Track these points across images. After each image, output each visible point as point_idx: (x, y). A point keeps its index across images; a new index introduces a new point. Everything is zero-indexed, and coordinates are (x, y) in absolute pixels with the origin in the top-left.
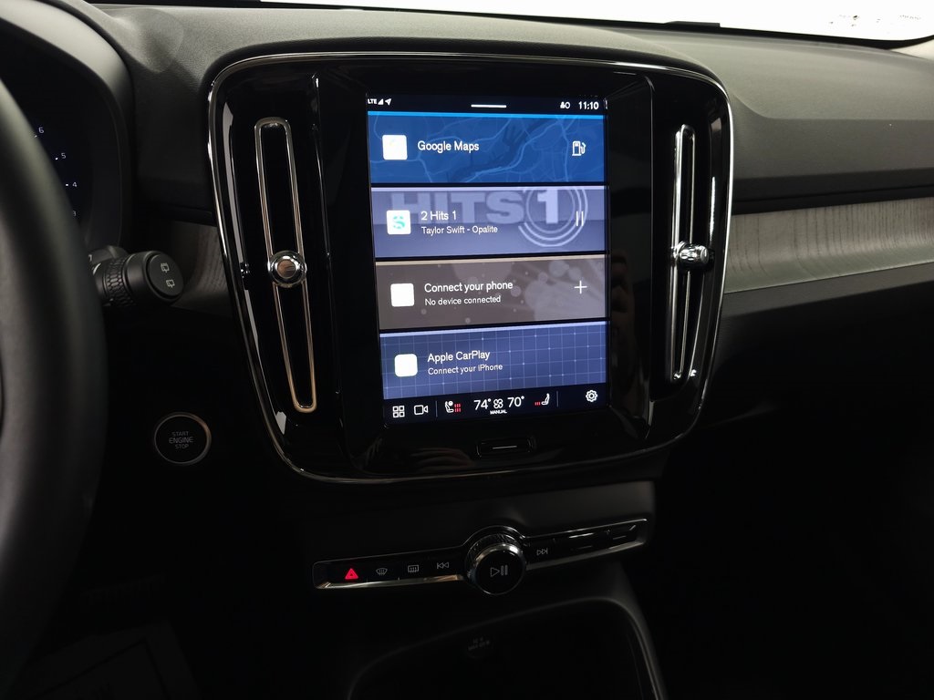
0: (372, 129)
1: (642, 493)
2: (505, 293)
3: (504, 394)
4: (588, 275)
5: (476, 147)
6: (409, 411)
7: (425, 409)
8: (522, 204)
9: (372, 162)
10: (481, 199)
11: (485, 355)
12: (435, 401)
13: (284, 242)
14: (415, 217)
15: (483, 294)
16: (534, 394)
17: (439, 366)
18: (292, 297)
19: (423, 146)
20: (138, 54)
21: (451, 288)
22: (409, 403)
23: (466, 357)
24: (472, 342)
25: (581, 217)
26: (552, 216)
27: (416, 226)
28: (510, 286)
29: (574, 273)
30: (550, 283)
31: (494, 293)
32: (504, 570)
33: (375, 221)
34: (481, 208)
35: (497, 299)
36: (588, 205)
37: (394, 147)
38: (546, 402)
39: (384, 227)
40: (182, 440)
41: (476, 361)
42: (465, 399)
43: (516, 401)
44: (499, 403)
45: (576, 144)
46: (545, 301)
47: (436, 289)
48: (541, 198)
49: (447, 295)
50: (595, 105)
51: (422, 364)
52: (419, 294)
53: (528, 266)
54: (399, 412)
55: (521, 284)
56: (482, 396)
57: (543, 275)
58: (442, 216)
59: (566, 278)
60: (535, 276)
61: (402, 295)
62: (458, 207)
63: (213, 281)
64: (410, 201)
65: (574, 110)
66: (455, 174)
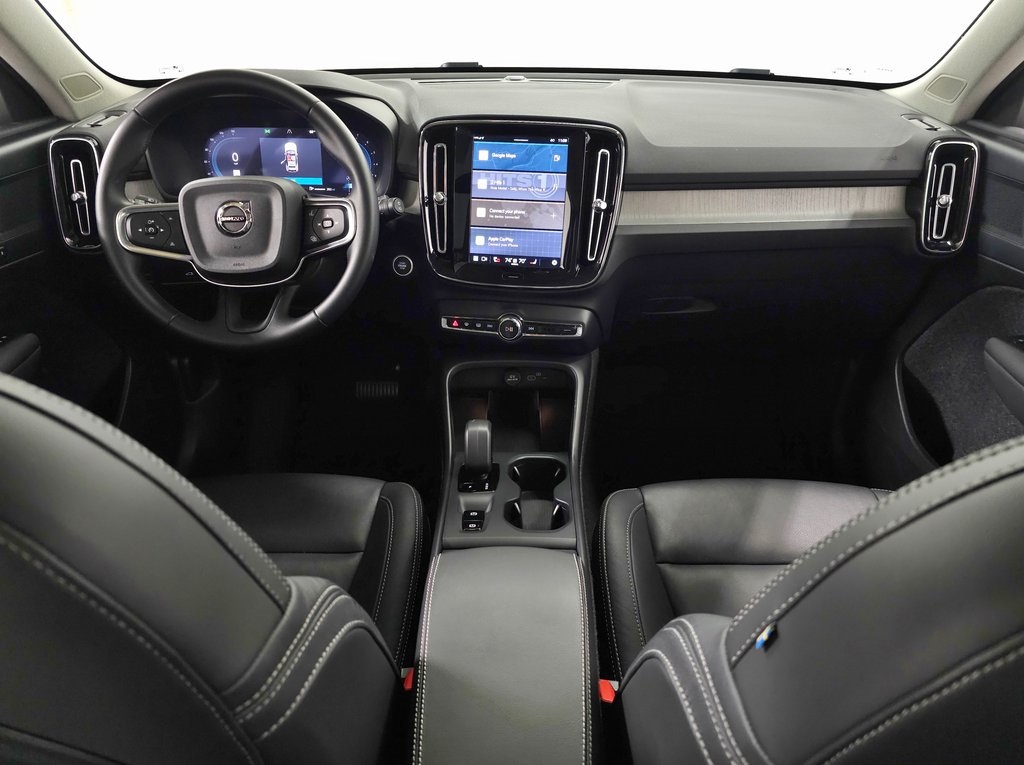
0: (475, 148)
1: (585, 316)
2: (521, 215)
3: (518, 257)
4: (557, 210)
5: (514, 156)
6: (480, 259)
7: (486, 259)
8: (531, 179)
9: (474, 161)
10: (514, 176)
11: (511, 240)
12: (490, 256)
13: (440, 189)
14: (489, 182)
15: (513, 215)
16: (530, 259)
17: (492, 242)
18: (441, 209)
19: (494, 155)
20: (403, 117)
21: (500, 211)
22: (480, 255)
23: (504, 240)
24: (508, 235)
25: (556, 186)
26: (544, 185)
27: (489, 186)
28: (523, 212)
29: (551, 209)
30: (540, 213)
31: (517, 215)
32: (511, 329)
33: (473, 182)
34: (515, 180)
35: (518, 218)
36: (560, 181)
37: (482, 155)
38: (535, 263)
39: (476, 185)
40: (403, 266)
41: (507, 242)
42: (502, 257)
43: (523, 261)
44: (515, 260)
45: (556, 156)
46: (537, 221)
47: (494, 211)
48: (539, 177)
49: (498, 214)
50: (565, 141)
51: (486, 240)
52: (488, 213)
53: (532, 203)
54: (476, 259)
55: (528, 212)
56: (509, 257)
57: (538, 209)
58: (499, 182)
59: (547, 211)
60: (534, 209)
61: (480, 212)
62: (506, 179)
63: (417, 203)
64: (488, 176)
65: (556, 142)
66: (505, 167)
